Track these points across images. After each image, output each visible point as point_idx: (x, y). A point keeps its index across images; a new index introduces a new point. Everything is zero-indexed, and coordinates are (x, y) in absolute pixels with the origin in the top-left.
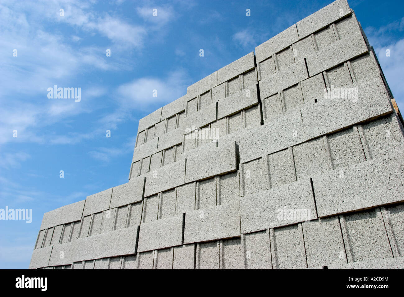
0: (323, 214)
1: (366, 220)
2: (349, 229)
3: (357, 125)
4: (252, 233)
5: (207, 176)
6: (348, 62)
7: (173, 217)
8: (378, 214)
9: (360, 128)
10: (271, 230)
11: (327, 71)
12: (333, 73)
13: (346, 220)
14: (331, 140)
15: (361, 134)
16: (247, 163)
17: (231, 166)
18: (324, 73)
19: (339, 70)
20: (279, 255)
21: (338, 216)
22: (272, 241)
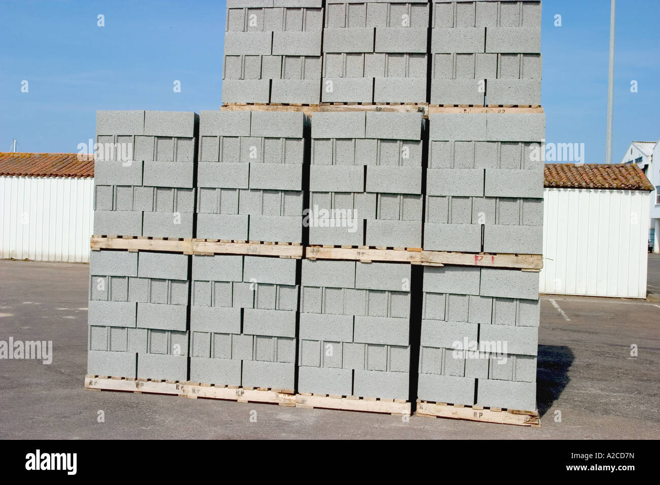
0: (487, 194)
1: (511, 203)
2: (500, 206)
3: (522, 142)
4: (434, 196)
5: (390, 137)
6: (522, 55)
7: (352, 166)
8: (518, 201)
9: (523, 145)
10: (450, 197)
11: (502, 54)
12: (506, 57)
13: (500, 201)
14: (503, 146)
15: (523, 149)
16: (435, 141)
17: (416, 136)
18: (499, 55)
19: (512, 57)
20: (453, 214)
21: (496, 198)
22: (450, 204)
